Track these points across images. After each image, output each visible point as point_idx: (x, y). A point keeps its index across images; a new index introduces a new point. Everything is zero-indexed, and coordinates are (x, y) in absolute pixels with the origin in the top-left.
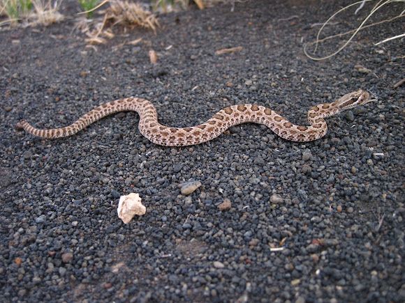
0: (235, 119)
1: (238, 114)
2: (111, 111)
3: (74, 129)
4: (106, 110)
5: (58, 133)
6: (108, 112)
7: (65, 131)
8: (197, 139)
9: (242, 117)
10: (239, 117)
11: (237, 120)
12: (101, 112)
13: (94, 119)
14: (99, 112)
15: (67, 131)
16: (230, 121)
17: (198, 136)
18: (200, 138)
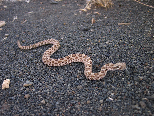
0: (75, 60)
1: (77, 58)
2: (48, 43)
3: (29, 48)
4: (46, 42)
5: (24, 48)
6: (46, 43)
7: (26, 48)
8: (53, 64)
9: (79, 59)
10: (77, 59)
11: (76, 60)
12: (44, 43)
13: (41, 45)
14: (43, 42)
15: (27, 47)
16: (72, 60)
17: (53, 63)
18: (54, 64)
